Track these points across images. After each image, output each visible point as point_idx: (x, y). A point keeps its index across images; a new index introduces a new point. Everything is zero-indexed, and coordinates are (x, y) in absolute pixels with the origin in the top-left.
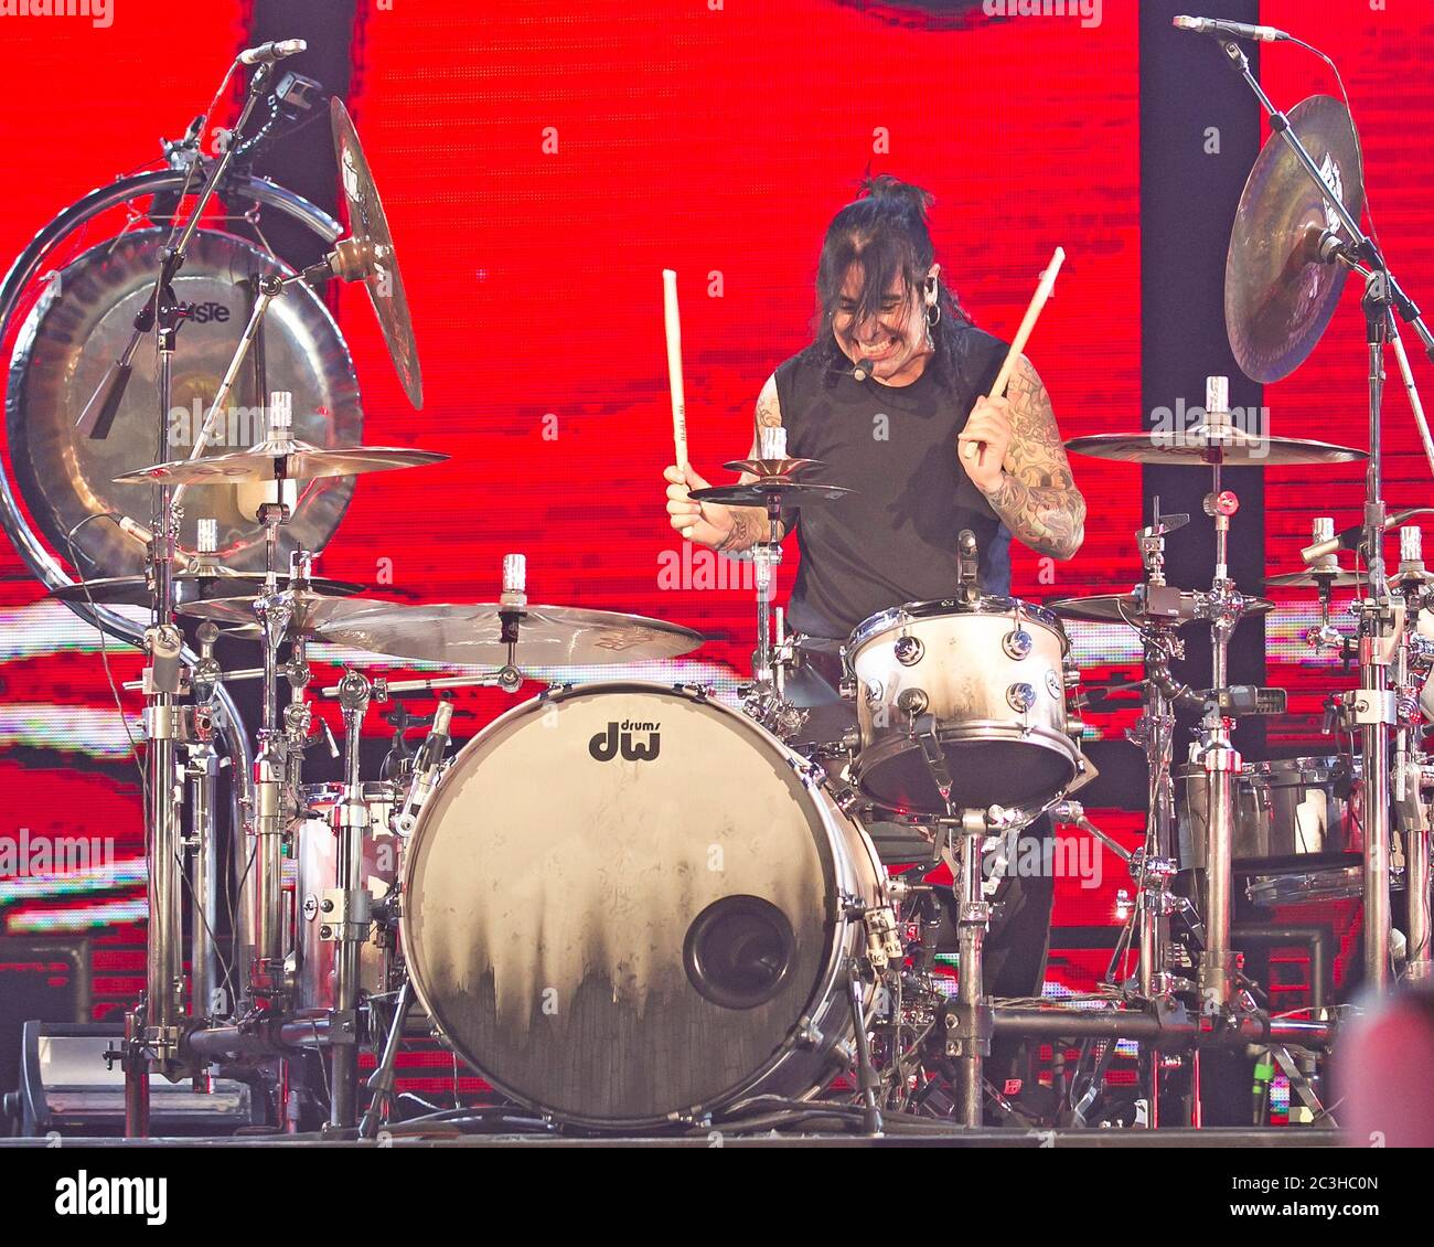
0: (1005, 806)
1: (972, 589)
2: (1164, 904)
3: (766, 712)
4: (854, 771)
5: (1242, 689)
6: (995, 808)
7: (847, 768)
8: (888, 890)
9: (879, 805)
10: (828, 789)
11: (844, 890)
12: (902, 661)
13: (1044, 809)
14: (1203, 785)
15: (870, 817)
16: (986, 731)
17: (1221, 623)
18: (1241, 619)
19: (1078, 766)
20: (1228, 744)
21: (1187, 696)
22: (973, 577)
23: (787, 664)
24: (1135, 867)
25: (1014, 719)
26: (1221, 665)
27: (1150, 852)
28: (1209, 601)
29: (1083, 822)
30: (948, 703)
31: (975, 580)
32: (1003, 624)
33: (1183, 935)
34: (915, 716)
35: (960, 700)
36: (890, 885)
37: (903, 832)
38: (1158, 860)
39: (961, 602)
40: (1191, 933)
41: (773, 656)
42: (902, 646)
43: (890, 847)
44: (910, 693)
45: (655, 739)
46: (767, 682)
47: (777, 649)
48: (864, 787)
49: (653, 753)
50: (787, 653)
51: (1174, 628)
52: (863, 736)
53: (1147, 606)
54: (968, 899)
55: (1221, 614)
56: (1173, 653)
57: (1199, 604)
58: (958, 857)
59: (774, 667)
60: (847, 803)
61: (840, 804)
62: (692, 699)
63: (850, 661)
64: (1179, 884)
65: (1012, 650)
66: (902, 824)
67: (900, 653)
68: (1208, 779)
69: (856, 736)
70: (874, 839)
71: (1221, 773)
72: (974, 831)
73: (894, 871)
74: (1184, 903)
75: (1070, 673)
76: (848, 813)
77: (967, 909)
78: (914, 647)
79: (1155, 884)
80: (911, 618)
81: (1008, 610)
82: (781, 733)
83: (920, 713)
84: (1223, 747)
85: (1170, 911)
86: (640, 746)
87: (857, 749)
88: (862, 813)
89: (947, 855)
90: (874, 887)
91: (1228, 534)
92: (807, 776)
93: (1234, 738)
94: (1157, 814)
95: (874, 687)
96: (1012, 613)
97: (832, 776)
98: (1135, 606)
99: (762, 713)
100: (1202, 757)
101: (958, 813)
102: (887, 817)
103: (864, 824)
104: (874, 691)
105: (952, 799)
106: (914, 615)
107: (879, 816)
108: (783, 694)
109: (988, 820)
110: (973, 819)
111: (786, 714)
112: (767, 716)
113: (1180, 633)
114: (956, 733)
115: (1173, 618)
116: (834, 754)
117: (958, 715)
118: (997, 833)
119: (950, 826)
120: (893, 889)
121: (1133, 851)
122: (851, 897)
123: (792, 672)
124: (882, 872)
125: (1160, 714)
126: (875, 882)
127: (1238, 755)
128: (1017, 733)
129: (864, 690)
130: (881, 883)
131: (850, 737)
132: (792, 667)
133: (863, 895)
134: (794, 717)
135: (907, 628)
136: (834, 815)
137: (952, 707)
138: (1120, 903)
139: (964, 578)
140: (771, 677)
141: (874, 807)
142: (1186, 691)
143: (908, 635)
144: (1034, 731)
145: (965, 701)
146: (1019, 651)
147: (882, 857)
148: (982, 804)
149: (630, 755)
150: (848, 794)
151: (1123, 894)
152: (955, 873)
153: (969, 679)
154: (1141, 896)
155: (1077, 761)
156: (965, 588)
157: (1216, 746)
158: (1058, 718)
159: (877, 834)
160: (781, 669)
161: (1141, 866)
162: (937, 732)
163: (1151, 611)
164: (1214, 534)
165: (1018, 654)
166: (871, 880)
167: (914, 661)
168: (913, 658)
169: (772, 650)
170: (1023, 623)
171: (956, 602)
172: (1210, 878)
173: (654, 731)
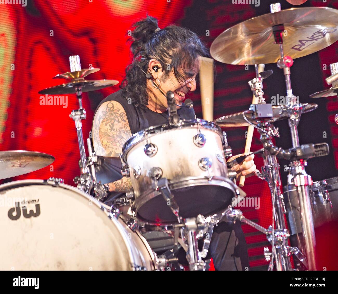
0: (206, 216)
1: (175, 117)
2: (286, 251)
3: (88, 188)
4: (133, 209)
5: (307, 146)
6: (200, 216)
7: (130, 209)
8: (157, 263)
9: (147, 223)
10: (123, 220)
11: (135, 264)
12: (148, 155)
13: (223, 214)
14: (296, 194)
15: (144, 230)
16: (192, 182)
17: (293, 117)
18: (302, 114)
19: (236, 192)
20: (304, 172)
21: (282, 153)
22: (175, 112)
23: (95, 164)
24: (269, 235)
25: (203, 174)
26: (296, 136)
27: (276, 227)
28: (286, 108)
29: (243, 218)
30: (172, 171)
31: (176, 113)
32: (192, 131)
33: (298, 265)
34: (158, 180)
35: (177, 169)
36: (158, 260)
37: (161, 235)
38: (280, 231)
39: (171, 124)
40: (301, 263)
41: (88, 161)
42: (147, 148)
43: (156, 243)
44: (154, 169)
45: (38, 207)
46: (87, 173)
47: (89, 158)
48: (138, 216)
49: (38, 213)
50: (94, 159)
51: (271, 123)
52: (135, 192)
53: (257, 114)
54: (194, 261)
55: (292, 113)
56: (274, 135)
57: (281, 110)
58: (187, 242)
59: (89, 166)
60: (133, 225)
61: (129, 225)
62: (53, 186)
63: (125, 159)
64: (292, 241)
65: (198, 143)
66: (159, 231)
67: (146, 152)
68: (297, 190)
69: (131, 193)
70: (148, 240)
71: (303, 187)
72: (192, 228)
73: (159, 254)
74: (296, 250)
75: (227, 150)
76: (133, 230)
77: (193, 265)
78: (152, 148)
79: (280, 242)
80: (149, 135)
81: (193, 124)
82: (98, 197)
83: (159, 178)
84: (301, 174)
85: (290, 254)
86: (31, 211)
87: (133, 199)
88: (140, 229)
89: (182, 241)
90: (150, 262)
91: (291, 75)
92: (111, 214)
93: (307, 169)
94: (277, 210)
95: (137, 169)
96: (196, 126)
97: (123, 213)
98: (251, 115)
99: (87, 188)
100: (293, 180)
101: (183, 222)
102: (153, 229)
103: (142, 234)
104: (137, 171)
105: (180, 215)
106: (151, 133)
107: (148, 229)
108: (96, 179)
109: (198, 223)
110: (190, 223)
111: (98, 187)
112: (89, 189)
113: (275, 124)
114: (178, 184)
115: (269, 118)
116: (123, 203)
117: (178, 176)
118: (202, 228)
119: (180, 228)
120: (160, 262)
121: (267, 228)
122: (139, 267)
123: (98, 168)
124: (153, 255)
125: (272, 164)
126: (150, 259)
127: (310, 177)
128: (206, 181)
129: (133, 171)
130: (153, 259)
131: (129, 194)
132: (98, 165)
133: (145, 265)
134: (102, 189)
135: (148, 140)
136: (127, 231)
137: (174, 173)
138: (266, 254)
139: (172, 113)
140: (89, 171)
141: (145, 225)
142: (281, 151)
143: (149, 143)
144: (213, 178)
145: (179, 169)
146: (201, 143)
147: (153, 249)
148: (193, 215)
149: (26, 216)
150: (132, 220)
151: (266, 249)
152: (186, 249)
153: (180, 159)
154: (274, 249)
155: (235, 190)
156: (172, 117)
157: (300, 174)
158: (224, 172)
159: (149, 238)
160: (93, 167)
161: (272, 234)
162: (169, 185)
163: (259, 116)
164: (284, 77)
165: (202, 145)
166: (148, 259)
167: (153, 154)
168: (153, 153)
169: (87, 159)
170: (201, 130)
171: (169, 125)
172: (305, 236)
173: (37, 203)
